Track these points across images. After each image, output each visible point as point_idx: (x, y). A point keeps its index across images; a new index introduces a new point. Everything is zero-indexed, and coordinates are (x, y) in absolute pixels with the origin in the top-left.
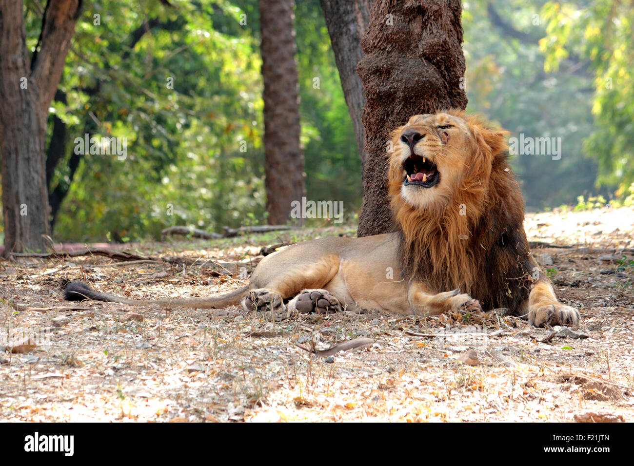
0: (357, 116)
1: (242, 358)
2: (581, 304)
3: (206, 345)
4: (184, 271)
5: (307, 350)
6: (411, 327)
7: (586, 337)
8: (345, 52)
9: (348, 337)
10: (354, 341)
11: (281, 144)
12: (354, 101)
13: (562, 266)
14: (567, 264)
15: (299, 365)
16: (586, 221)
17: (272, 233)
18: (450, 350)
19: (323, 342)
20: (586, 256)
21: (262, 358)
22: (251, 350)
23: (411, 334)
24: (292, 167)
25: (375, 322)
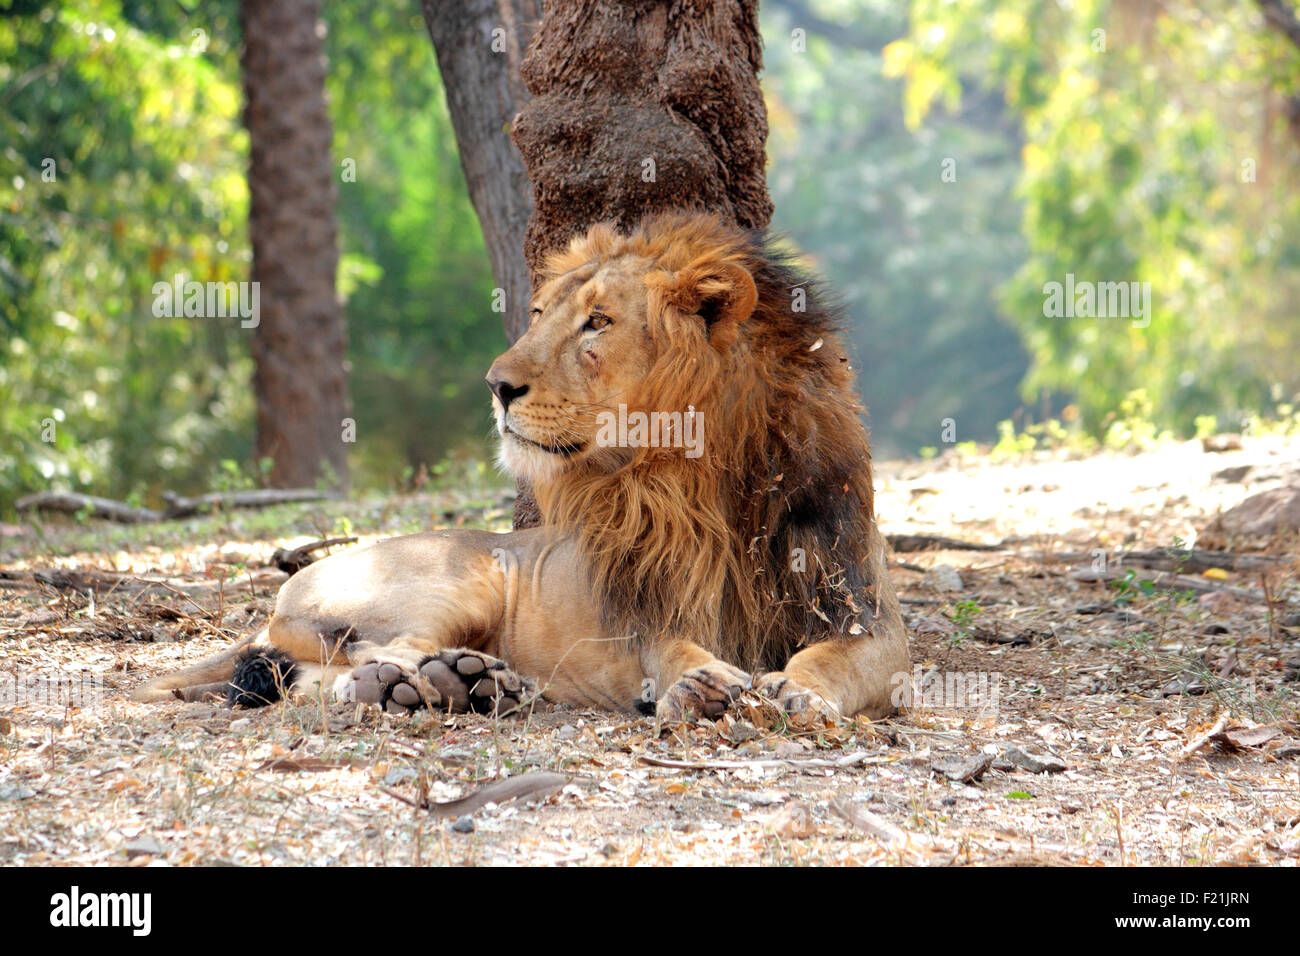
0: (499, 238)
1: (254, 822)
2: (1040, 687)
3: (168, 791)
4: (92, 606)
5: (408, 803)
6: (651, 745)
7: (1060, 770)
8: (470, 87)
9: (504, 771)
10: (518, 779)
11: (292, 294)
12: (493, 201)
13: (985, 593)
14: (995, 589)
15: (392, 838)
16: (1026, 484)
17: (282, 508)
18: (744, 800)
19: (445, 781)
20: (1039, 569)
21: (303, 822)
22: (275, 802)
23: (652, 764)
24: (318, 348)
25: (564, 733)
